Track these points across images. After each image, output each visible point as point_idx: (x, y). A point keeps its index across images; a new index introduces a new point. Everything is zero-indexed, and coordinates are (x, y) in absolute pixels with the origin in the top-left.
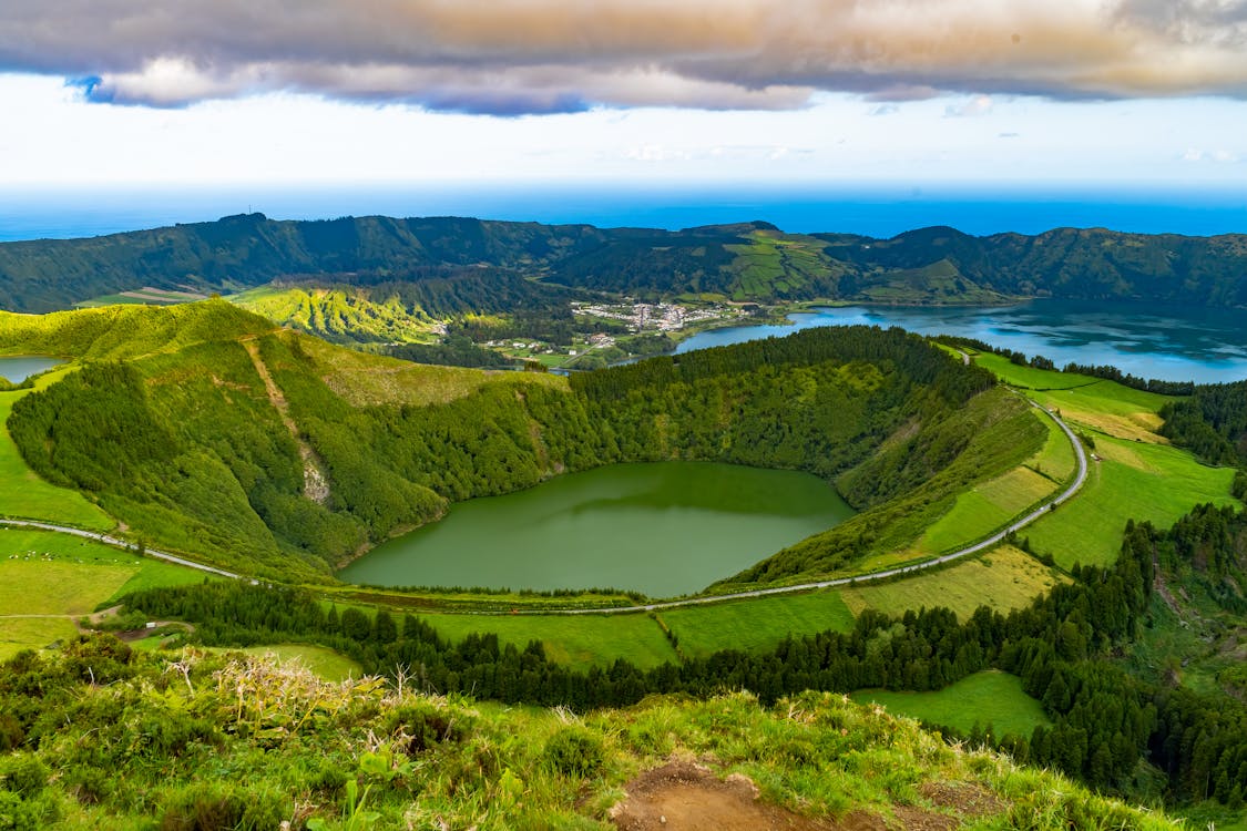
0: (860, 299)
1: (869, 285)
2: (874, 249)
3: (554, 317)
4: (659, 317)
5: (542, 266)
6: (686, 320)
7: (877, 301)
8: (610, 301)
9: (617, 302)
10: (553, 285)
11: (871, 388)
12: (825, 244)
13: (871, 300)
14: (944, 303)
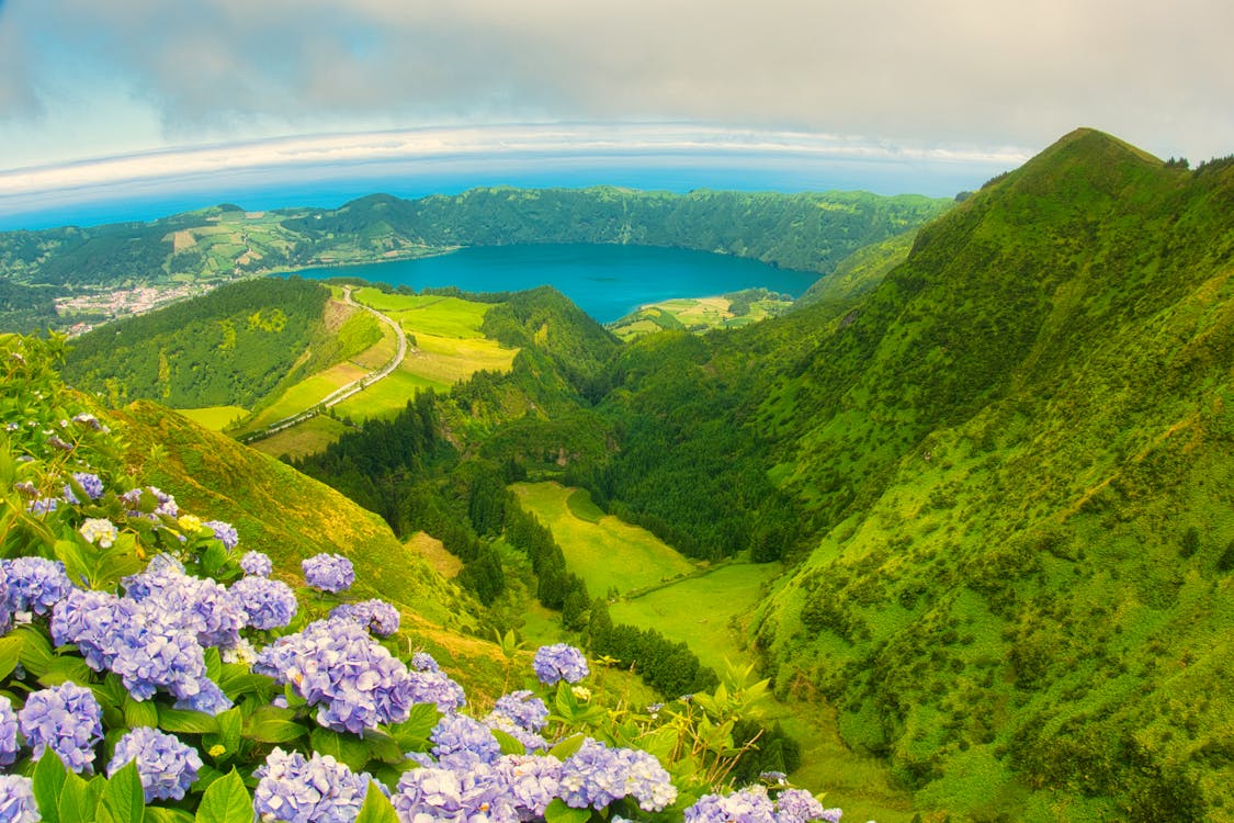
0: (312, 264)
1: (320, 249)
2: (325, 219)
3: (39, 315)
4: (134, 301)
5: (32, 269)
6: (157, 301)
7: (328, 263)
8: (91, 293)
9: (97, 293)
10: (38, 286)
11: (279, 329)
12: (282, 218)
13: (321, 263)
14: (383, 258)
